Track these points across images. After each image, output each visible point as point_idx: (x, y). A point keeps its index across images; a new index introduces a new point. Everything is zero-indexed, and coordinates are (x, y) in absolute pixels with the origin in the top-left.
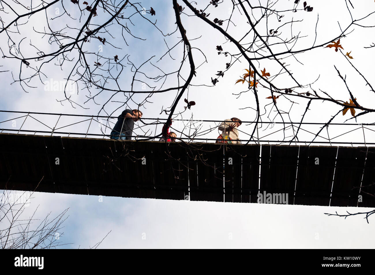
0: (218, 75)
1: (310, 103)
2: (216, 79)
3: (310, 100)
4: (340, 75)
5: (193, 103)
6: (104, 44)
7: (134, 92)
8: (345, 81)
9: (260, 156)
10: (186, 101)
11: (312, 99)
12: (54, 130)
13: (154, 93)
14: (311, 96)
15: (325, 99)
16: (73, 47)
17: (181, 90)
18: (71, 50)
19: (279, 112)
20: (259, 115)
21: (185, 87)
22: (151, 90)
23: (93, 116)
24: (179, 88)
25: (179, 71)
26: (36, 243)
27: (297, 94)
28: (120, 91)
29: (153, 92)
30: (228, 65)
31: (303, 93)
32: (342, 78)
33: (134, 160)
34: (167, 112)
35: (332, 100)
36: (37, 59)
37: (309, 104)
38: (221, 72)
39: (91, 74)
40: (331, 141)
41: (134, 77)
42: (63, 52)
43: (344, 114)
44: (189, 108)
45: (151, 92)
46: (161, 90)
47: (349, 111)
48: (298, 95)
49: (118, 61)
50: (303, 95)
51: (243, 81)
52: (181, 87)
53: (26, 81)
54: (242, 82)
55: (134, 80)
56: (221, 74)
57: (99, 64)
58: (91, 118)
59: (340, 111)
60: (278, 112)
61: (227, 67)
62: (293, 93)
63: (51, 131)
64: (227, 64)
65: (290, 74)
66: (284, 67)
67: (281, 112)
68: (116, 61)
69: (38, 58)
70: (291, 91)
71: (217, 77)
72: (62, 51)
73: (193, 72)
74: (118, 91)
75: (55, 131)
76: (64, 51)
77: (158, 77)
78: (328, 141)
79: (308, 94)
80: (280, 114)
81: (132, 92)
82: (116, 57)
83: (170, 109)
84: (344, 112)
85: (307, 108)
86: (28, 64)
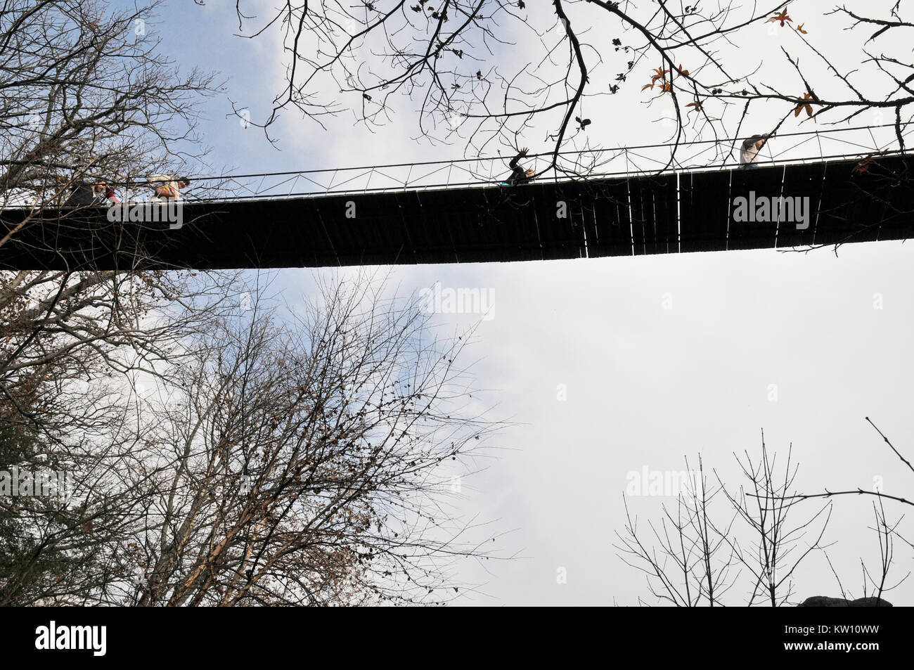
0: (618, 79)
1: (748, 104)
2: (615, 86)
3: (747, 100)
4: (790, 59)
5: (587, 122)
6: (461, 58)
7: (509, 115)
8: (797, 67)
9: (678, 189)
10: (578, 119)
11: (750, 98)
12: (406, 184)
13: (536, 113)
14: (748, 95)
15: (769, 97)
16: (423, 68)
17: (571, 104)
18: (420, 72)
19: (708, 120)
20: (681, 127)
21: (575, 100)
22: (531, 109)
23: (452, 161)
24: (567, 102)
25: (566, 78)
26: (405, 326)
27: (729, 94)
28: (490, 116)
29: (534, 112)
30: (631, 65)
31: (738, 93)
32: (793, 63)
33: (516, 206)
34: (554, 138)
35: (781, 97)
36: (381, 88)
37: (746, 107)
38: (621, 75)
39: (448, 100)
40: (774, 159)
41: (506, 96)
42: (410, 77)
43: (797, 114)
44: (583, 129)
45: (531, 112)
46: (544, 108)
47: (804, 110)
48: (731, 96)
49: (482, 78)
50: (737, 94)
51: (652, 86)
52: (570, 101)
53: (372, 118)
54: (650, 88)
55: (506, 99)
56: (622, 77)
57: (458, 86)
58: (450, 163)
59: (792, 111)
60: (706, 119)
61: (630, 68)
62: (723, 94)
63: (403, 186)
64: (629, 63)
65: (719, 66)
66: (709, 57)
67: (710, 119)
68: (479, 78)
69: (383, 85)
70: (720, 91)
71: (616, 82)
72: (409, 74)
73: (585, 78)
74: (488, 117)
75: (408, 186)
76: (412, 75)
77: (538, 91)
78: (771, 160)
79: (745, 93)
80: (709, 121)
81: (506, 115)
82: (479, 74)
83: (557, 133)
84: (797, 111)
85: (745, 112)
86: (369, 99)
